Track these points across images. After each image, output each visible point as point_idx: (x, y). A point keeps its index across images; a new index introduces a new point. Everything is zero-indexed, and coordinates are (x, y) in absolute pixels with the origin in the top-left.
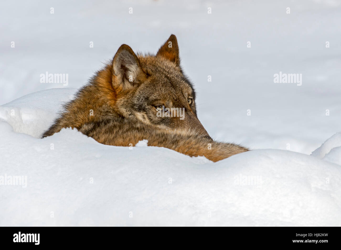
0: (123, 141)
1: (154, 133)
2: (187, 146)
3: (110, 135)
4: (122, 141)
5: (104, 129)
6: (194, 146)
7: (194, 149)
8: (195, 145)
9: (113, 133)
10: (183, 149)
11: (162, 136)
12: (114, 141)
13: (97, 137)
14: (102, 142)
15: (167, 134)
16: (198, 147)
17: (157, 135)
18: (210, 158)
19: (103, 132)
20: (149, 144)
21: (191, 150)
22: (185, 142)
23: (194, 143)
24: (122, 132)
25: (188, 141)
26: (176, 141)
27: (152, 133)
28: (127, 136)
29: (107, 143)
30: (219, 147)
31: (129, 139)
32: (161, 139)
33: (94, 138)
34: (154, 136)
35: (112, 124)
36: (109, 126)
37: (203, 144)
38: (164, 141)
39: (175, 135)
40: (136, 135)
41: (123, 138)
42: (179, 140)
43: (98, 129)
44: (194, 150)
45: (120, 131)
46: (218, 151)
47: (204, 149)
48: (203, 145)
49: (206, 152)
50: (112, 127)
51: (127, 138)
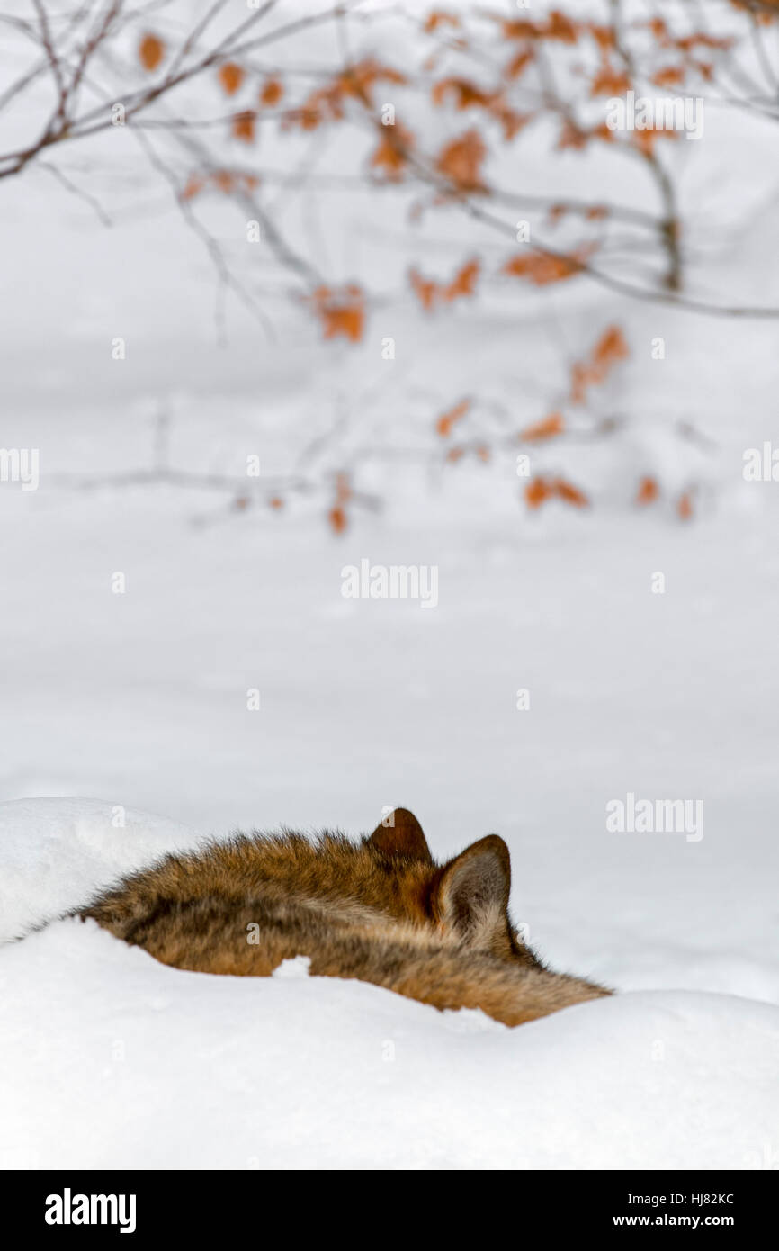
0: (236, 961)
1: (328, 939)
2: (428, 978)
3: (197, 940)
4: (233, 961)
5: (179, 922)
6: (448, 980)
7: (447, 987)
8: (453, 975)
9: (207, 934)
10: (415, 988)
11: (354, 949)
12: (208, 959)
13: (154, 946)
14: (172, 962)
15: (368, 943)
16: (462, 982)
17: (337, 944)
18: (497, 1016)
19: (175, 932)
20: (315, 971)
21: (441, 991)
22: (421, 969)
23: (449, 972)
24: (234, 933)
25: (430, 963)
26: (396, 962)
27: (323, 938)
29: (185, 966)
30: (525, 984)
31: (254, 955)
32: (350, 959)
33: (147, 950)
34: (327, 946)
35: (206, 907)
36: (195, 914)
37: (477, 973)
38: (358, 962)
39: (392, 947)
40: (273, 944)
41: (236, 952)
42: (402, 962)
43: (161, 921)
44: (448, 992)
45: (226, 928)
46: (521, 998)
48: (476, 977)
50: (205, 917)
51: (246, 953)
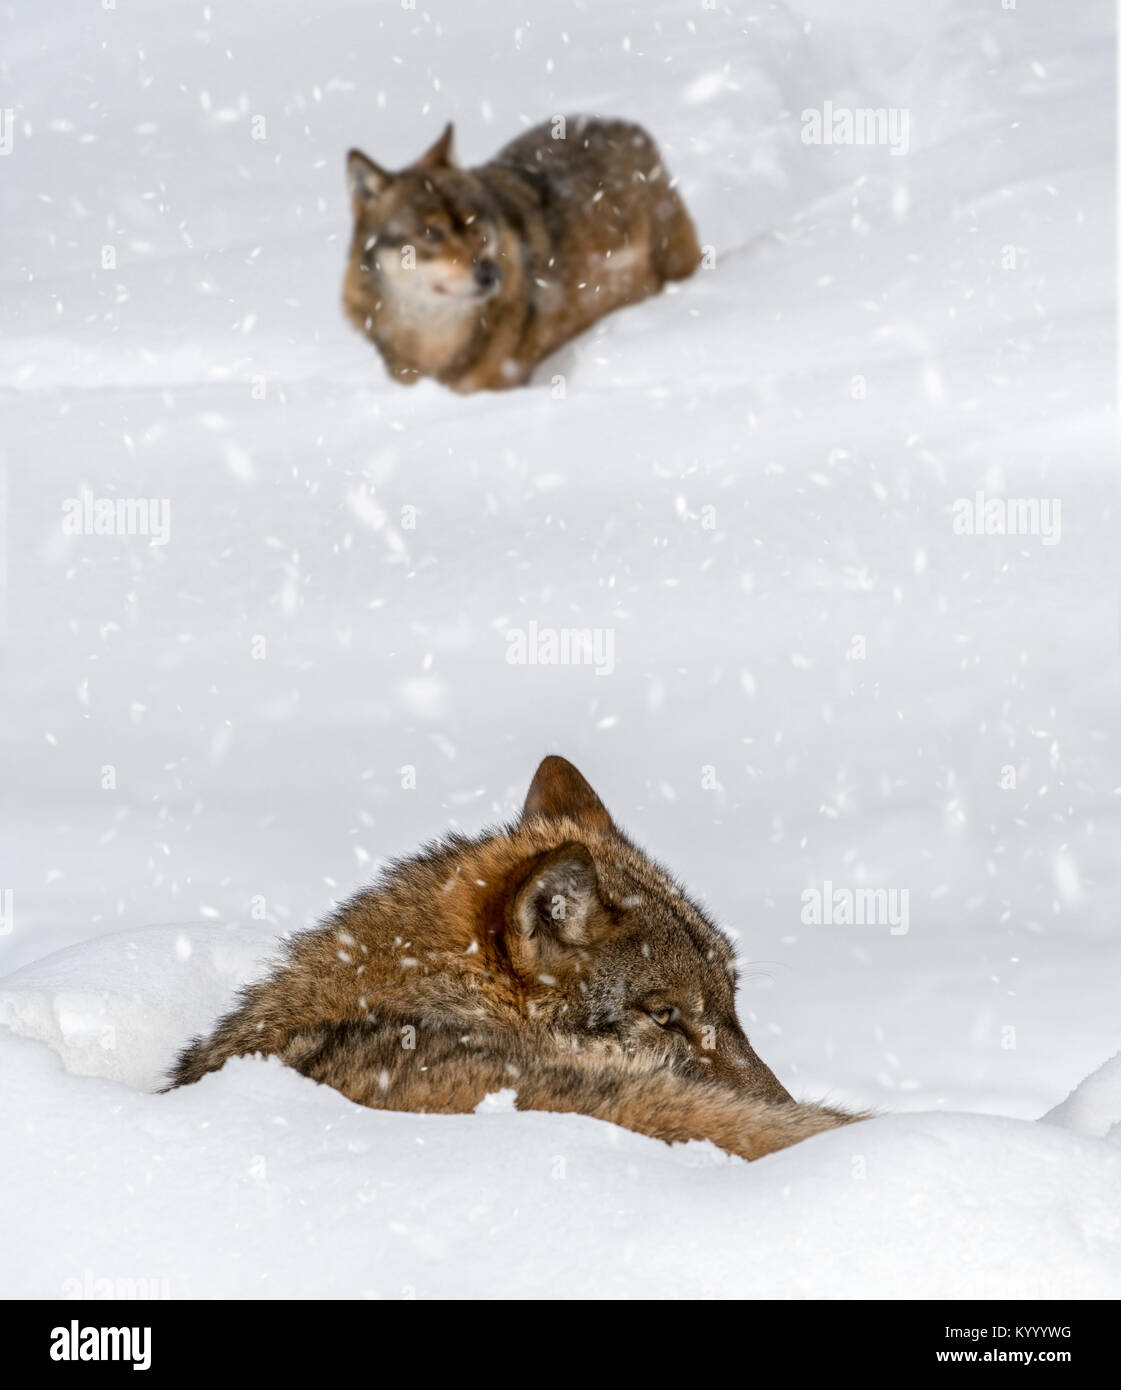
0: (432, 1092)
1: (536, 1064)
2: (650, 1099)
3: (385, 1073)
4: (428, 1093)
5: (360, 1053)
6: (673, 1100)
7: (673, 1108)
8: (677, 1095)
9: (395, 1066)
10: (637, 1111)
11: (565, 1075)
12: (400, 1094)
13: (338, 1082)
14: (359, 1098)
17: (546, 1071)
18: (727, 1145)
19: (357, 1066)
20: (522, 1104)
21: (666, 1114)
22: (642, 1089)
24: (426, 1063)
25: (652, 1083)
26: (614, 1083)
27: (531, 1064)
28: (444, 1074)
29: (375, 1102)
31: (453, 1084)
32: (564, 1083)
33: (330, 1084)
34: (536, 1073)
35: (390, 1034)
36: (379, 1041)
38: (571, 1086)
40: (475, 1072)
41: (431, 1081)
42: (621, 1083)
43: (341, 1054)
44: (674, 1113)
45: (419, 1056)
47: (708, 1109)
49: (716, 1118)
50: (391, 1046)
51: (444, 1082)
